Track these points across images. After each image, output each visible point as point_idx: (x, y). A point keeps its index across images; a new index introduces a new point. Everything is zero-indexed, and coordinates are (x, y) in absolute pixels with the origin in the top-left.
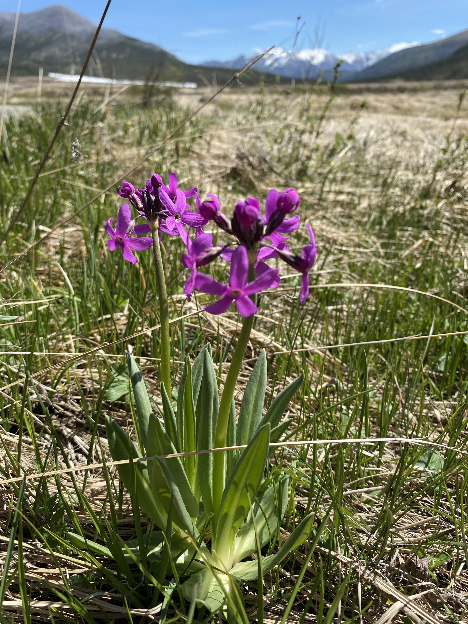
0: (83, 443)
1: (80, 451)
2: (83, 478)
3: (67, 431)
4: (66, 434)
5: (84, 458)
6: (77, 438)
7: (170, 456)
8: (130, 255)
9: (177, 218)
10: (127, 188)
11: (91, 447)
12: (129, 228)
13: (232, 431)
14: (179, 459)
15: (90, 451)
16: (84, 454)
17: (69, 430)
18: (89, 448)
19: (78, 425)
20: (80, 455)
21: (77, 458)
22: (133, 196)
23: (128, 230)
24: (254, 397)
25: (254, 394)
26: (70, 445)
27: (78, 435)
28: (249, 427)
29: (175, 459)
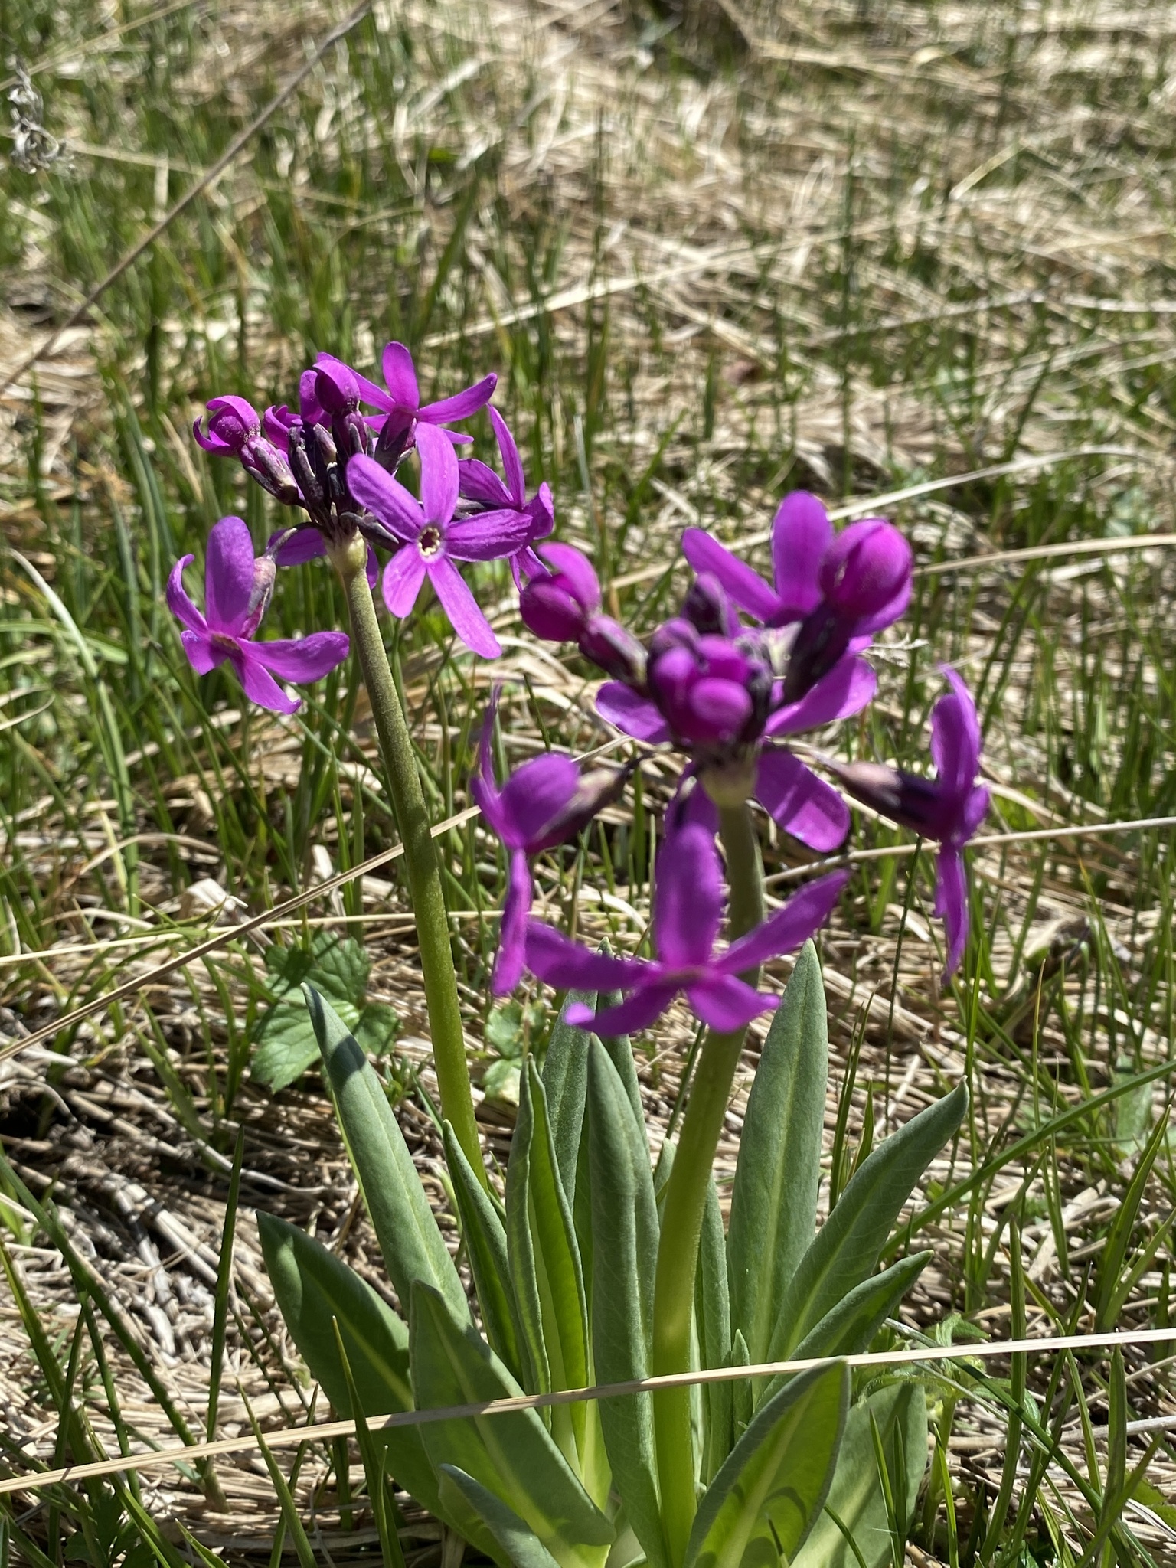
0: (192, 1238)
1: (185, 1267)
2: (207, 1374)
3: (131, 1196)
4: (127, 1205)
5: (201, 1294)
6: (169, 1222)
7: (497, 1406)
8: (271, 693)
9: (428, 542)
10: (228, 420)
11: (225, 1253)
12: (255, 595)
13: (714, 1278)
14: (531, 1412)
15: (222, 1269)
16: (199, 1277)
17: (137, 1191)
18: (217, 1259)
19: (167, 1166)
20: (185, 1282)
21: (176, 1291)
22: (255, 452)
23: (252, 604)
24: (784, 1122)
25: (784, 1111)
26: (147, 1248)
27: (170, 1207)
28: (772, 1228)
29: (518, 1416)
